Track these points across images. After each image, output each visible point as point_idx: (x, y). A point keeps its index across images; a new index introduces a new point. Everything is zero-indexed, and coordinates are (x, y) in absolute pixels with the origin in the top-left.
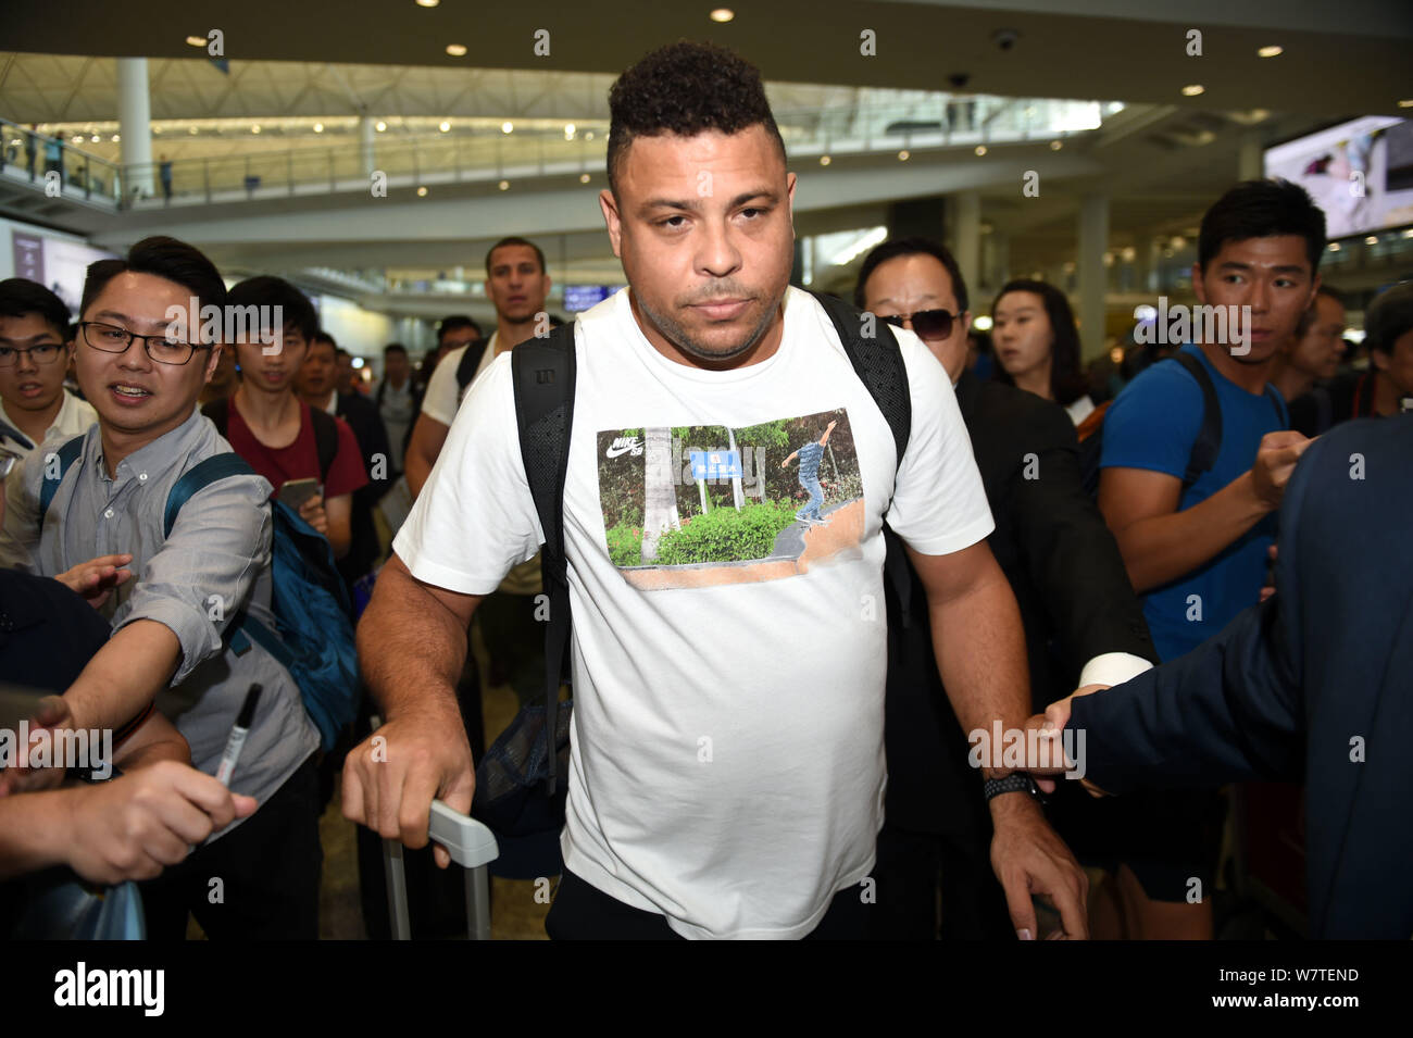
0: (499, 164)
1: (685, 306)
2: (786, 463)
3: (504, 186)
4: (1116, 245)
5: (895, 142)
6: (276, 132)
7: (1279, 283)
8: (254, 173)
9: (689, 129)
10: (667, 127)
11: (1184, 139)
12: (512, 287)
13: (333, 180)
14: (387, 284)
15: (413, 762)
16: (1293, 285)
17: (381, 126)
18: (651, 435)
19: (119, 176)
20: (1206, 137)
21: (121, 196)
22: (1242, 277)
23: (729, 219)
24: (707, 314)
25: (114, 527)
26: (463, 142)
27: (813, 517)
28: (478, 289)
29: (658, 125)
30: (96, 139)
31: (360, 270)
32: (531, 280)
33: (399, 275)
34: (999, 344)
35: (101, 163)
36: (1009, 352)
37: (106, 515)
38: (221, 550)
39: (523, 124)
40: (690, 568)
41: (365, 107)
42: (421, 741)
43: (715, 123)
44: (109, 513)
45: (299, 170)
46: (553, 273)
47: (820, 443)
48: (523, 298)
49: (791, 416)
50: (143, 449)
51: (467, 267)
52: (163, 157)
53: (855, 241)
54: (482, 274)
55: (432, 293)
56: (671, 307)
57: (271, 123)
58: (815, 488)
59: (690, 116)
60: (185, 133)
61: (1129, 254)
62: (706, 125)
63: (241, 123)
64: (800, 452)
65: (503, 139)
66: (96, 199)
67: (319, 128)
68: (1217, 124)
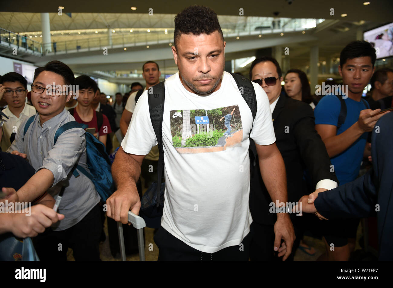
0: (147, 41)
1: (195, 80)
2: (221, 120)
3: (148, 47)
4: (321, 61)
5: (258, 32)
6: (85, 34)
7: (364, 70)
8: (79, 45)
9: (197, 33)
10: (191, 32)
11: (341, 30)
12: (150, 74)
13: (100, 46)
14: (116, 75)
15: (123, 201)
16: (367, 70)
17: (114, 31)
18: (185, 112)
19: (42, 46)
20: (347, 29)
21: (43, 52)
22: (353, 69)
23: (208, 57)
24: (201, 83)
25: (42, 141)
26: (136, 35)
27: (228, 134)
28: (141, 76)
29: (189, 31)
30: (36, 37)
31: (109, 71)
32: (155, 73)
33: (119, 73)
34: (286, 88)
35: (37, 43)
36: (289, 90)
37: (40, 138)
38: (69, 149)
39: (153, 30)
40: (194, 148)
41: (109, 26)
42: (125, 195)
43: (204, 31)
44: (41, 137)
45: (91, 43)
46: (162, 71)
47: (231, 114)
48: (153, 77)
49: (223, 107)
50: (50, 120)
51: (138, 70)
52: (54, 41)
53: (247, 60)
54: (142, 72)
55: (129, 77)
56: (191, 80)
57: (83, 31)
58: (229, 126)
59: (198, 29)
60: (60, 34)
61: (324, 63)
62: (202, 32)
63: (75, 31)
64: (225, 117)
65: (148, 34)
66: (36, 53)
67: (97, 32)
68: (350, 25)
